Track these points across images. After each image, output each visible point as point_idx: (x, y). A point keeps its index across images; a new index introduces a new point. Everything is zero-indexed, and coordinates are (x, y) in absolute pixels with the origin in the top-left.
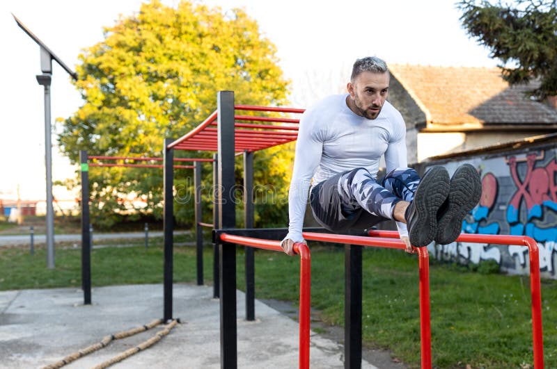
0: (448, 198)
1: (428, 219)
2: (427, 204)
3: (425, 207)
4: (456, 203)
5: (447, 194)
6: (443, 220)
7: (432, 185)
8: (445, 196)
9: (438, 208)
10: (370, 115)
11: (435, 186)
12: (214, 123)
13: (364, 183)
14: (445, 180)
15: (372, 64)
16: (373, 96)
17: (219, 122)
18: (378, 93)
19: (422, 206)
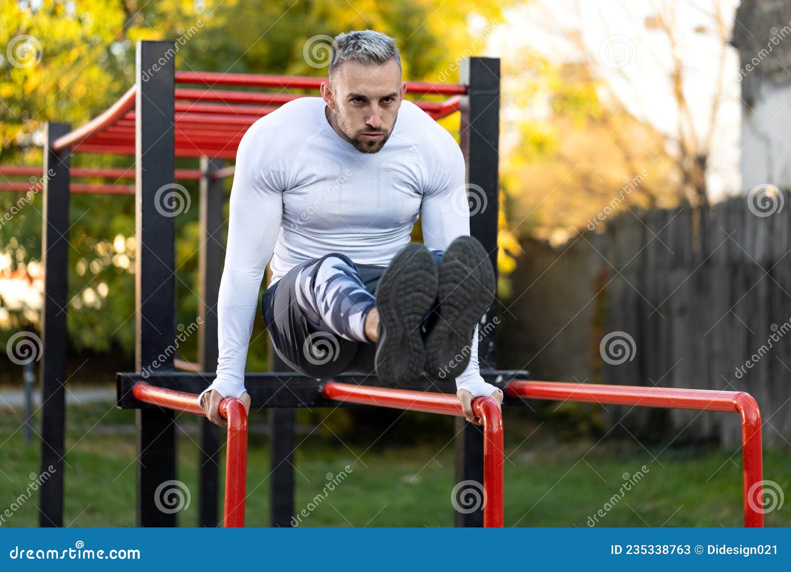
0: (437, 301)
1: (404, 338)
2: (399, 312)
3: (395, 316)
4: (450, 304)
5: (434, 293)
6: (434, 336)
7: (403, 277)
8: (431, 296)
9: (419, 318)
10: (365, 146)
11: (408, 280)
12: (130, 115)
13: (330, 281)
14: (427, 270)
15: (360, 47)
16: (365, 109)
17: (138, 115)
18: (375, 104)
19: (390, 314)
